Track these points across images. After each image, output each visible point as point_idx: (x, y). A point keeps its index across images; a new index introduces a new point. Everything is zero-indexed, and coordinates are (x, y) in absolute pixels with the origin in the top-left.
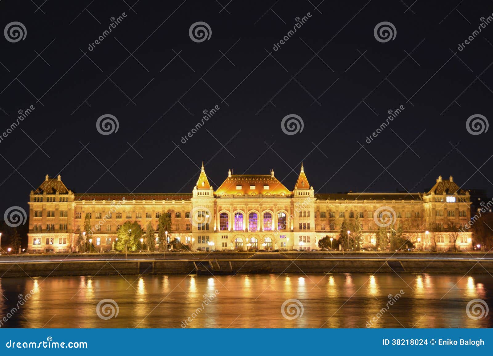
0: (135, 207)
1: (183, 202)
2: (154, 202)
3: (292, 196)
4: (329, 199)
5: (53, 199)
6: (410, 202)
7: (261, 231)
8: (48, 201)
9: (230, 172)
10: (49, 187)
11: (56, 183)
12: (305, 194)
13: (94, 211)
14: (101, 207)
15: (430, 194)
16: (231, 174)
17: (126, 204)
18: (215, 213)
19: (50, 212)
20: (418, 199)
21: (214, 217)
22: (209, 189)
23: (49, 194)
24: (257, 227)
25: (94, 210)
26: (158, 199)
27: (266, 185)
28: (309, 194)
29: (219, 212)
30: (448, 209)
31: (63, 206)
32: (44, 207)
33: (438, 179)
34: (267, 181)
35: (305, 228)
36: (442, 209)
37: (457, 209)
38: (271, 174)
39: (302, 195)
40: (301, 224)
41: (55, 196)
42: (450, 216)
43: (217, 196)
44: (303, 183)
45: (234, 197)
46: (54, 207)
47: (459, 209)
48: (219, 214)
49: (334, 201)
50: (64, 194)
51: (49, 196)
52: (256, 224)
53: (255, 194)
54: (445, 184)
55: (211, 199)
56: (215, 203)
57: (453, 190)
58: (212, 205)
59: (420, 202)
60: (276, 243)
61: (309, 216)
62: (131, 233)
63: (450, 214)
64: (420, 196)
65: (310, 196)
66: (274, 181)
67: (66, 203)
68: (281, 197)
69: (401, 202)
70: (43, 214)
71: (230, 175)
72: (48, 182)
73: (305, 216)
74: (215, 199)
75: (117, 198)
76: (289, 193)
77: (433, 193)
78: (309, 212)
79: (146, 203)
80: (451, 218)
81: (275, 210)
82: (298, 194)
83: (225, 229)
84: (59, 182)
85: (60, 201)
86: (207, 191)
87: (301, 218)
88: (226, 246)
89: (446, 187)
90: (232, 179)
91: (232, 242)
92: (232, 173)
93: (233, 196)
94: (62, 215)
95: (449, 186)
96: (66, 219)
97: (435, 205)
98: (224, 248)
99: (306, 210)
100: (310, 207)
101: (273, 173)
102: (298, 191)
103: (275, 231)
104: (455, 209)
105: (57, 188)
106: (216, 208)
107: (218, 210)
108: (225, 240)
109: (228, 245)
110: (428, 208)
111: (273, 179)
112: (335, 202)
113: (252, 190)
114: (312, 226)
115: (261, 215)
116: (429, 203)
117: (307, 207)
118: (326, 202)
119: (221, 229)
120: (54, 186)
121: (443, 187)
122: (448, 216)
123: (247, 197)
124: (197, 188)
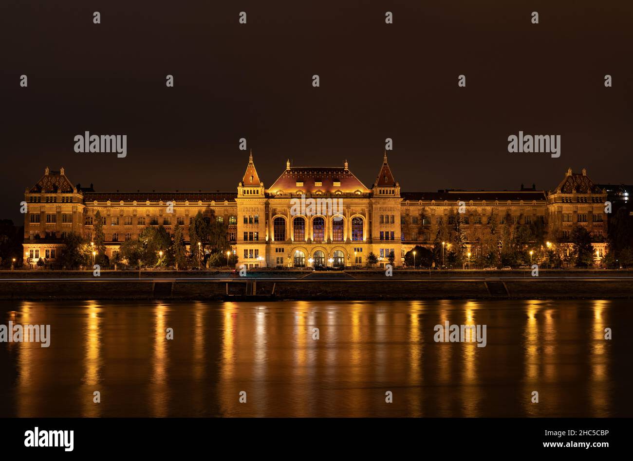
0: (162, 210)
1: (226, 203)
2: (187, 203)
3: (370, 196)
4: (422, 200)
5: (53, 198)
6: (532, 204)
7: (329, 242)
8: (47, 202)
9: (288, 164)
10: (49, 184)
11: (58, 178)
12: (388, 192)
13: (109, 215)
14: (118, 210)
15: (556, 193)
16: (290, 166)
17: (151, 206)
18: (267, 218)
19: (50, 215)
20: (542, 199)
21: (266, 223)
22: (259, 186)
23: (48, 193)
24: (323, 237)
25: (108, 213)
26: (192, 200)
27: (337, 181)
28: (393, 193)
29: (272, 217)
30: (578, 212)
31: (67, 208)
32: (42, 210)
33: (567, 172)
34: (338, 175)
35: (387, 238)
36: (571, 212)
37: (590, 212)
38: (344, 166)
39: (384, 195)
40: (382, 233)
41: (56, 196)
42: (581, 222)
43: (270, 195)
44: (386, 178)
45: (293, 197)
46: (55, 209)
47: (594, 212)
48: (272, 220)
49: (429, 202)
50: (68, 192)
51: (49, 195)
52: (323, 233)
53: (321, 193)
54: (576, 180)
55: (261, 199)
56: (267, 205)
57: (587, 186)
58: (263, 207)
59: (544, 204)
60: (348, 259)
61: (393, 222)
62: (147, 245)
63: (581, 219)
64: (545, 195)
65: (394, 195)
66: (348, 176)
67: (70, 204)
68: (356, 197)
69: (519, 204)
70: (41, 219)
71: (288, 168)
72: (48, 177)
73: (387, 222)
74: (267, 199)
75: (139, 197)
76: (368, 191)
77: (559, 191)
78: (393, 217)
79: (176, 204)
80: (583, 224)
81: (348, 214)
82: (379, 192)
83: (281, 240)
84: (62, 176)
85: (63, 202)
86: (256, 189)
87: (382, 225)
88: (282, 262)
89: (577, 182)
90: (291, 173)
91: (290, 257)
92: (291, 164)
93: (292, 195)
94: (65, 220)
95: (581, 183)
96: (71, 226)
97: (562, 207)
98: (278, 265)
99: (389, 213)
100: (395, 210)
101: (346, 164)
102: (379, 189)
103: (348, 242)
104: (587, 212)
105: (59, 184)
106: (269, 211)
107: (270, 214)
108: (279, 255)
109: (285, 261)
110: (553, 211)
111: (347, 172)
112: (431, 204)
113: (318, 187)
114: (398, 235)
115: (329, 222)
116: (554, 204)
117: (391, 209)
118: (418, 204)
119: (275, 240)
120: (56, 182)
121: (573, 183)
122: (578, 221)
123: (310, 196)
124: (243, 185)
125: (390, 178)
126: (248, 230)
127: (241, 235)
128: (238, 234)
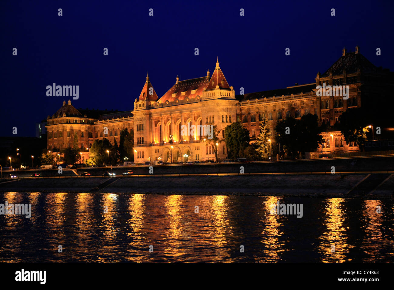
7: (182, 142)
22: (144, 100)
27: (196, 89)
29: (156, 124)
34: (200, 84)
42: (337, 107)
43: (152, 107)
44: (213, 82)
48: (155, 127)
54: (345, 60)
56: (150, 115)
60: (191, 157)
71: (177, 83)
78: (213, 117)
80: (339, 109)
81: (192, 118)
84: (68, 106)
86: (143, 103)
99: (211, 114)
103: (191, 142)
106: (151, 120)
107: (153, 122)
108: (157, 155)
113: (183, 96)
122: (335, 106)
123: (172, 104)
124: (138, 101)
125: (215, 82)
126: (139, 136)
127: (135, 141)
128: (135, 139)
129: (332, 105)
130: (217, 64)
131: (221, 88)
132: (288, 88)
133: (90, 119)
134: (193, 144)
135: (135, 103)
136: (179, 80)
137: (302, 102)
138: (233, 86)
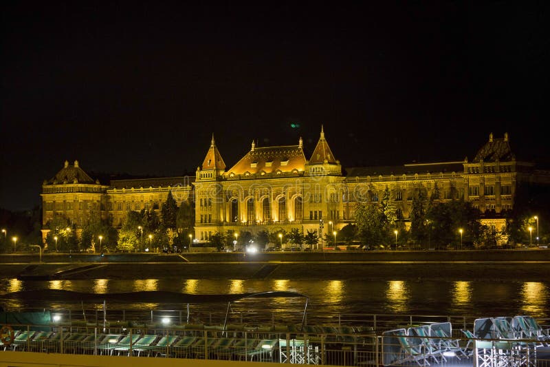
6: (451, 176)
12: (318, 170)
14: (129, 196)
25: (124, 199)
29: (228, 199)
32: (54, 200)
35: (316, 218)
38: (298, 144)
39: (314, 173)
40: (312, 212)
42: (489, 195)
43: (223, 178)
49: (365, 178)
53: (264, 174)
55: (213, 183)
58: (215, 190)
66: (299, 154)
70: (54, 207)
71: (252, 149)
73: (316, 201)
74: (219, 182)
82: (309, 171)
84: (75, 168)
86: (210, 172)
87: (311, 204)
90: (253, 154)
93: (240, 177)
99: (317, 192)
100: (323, 188)
102: (309, 167)
106: (222, 194)
107: (224, 197)
111: (299, 150)
112: (367, 180)
113: (266, 167)
114: (325, 214)
115: (273, 202)
117: (319, 188)
118: (355, 180)
122: (485, 194)
123: (255, 177)
124: (201, 169)
125: (322, 155)
126: (204, 213)
127: (198, 218)
128: (196, 217)
129: (482, 193)
130: (322, 135)
131: (329, 163)
132: (406, 165)
133: (103, 187)
134: (288, 226)
135: (197, 172)
136: (256, 147)
137: (429, 183)
138: (339, 160)
